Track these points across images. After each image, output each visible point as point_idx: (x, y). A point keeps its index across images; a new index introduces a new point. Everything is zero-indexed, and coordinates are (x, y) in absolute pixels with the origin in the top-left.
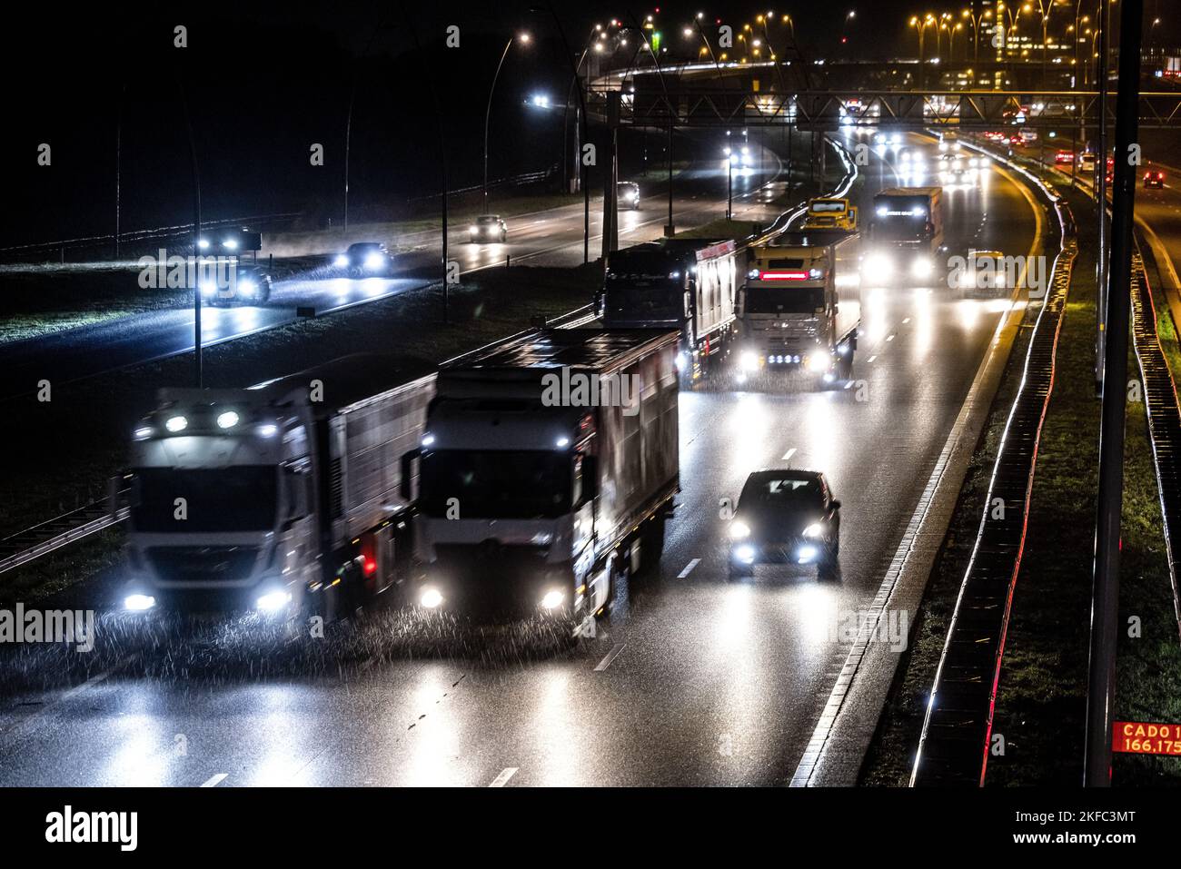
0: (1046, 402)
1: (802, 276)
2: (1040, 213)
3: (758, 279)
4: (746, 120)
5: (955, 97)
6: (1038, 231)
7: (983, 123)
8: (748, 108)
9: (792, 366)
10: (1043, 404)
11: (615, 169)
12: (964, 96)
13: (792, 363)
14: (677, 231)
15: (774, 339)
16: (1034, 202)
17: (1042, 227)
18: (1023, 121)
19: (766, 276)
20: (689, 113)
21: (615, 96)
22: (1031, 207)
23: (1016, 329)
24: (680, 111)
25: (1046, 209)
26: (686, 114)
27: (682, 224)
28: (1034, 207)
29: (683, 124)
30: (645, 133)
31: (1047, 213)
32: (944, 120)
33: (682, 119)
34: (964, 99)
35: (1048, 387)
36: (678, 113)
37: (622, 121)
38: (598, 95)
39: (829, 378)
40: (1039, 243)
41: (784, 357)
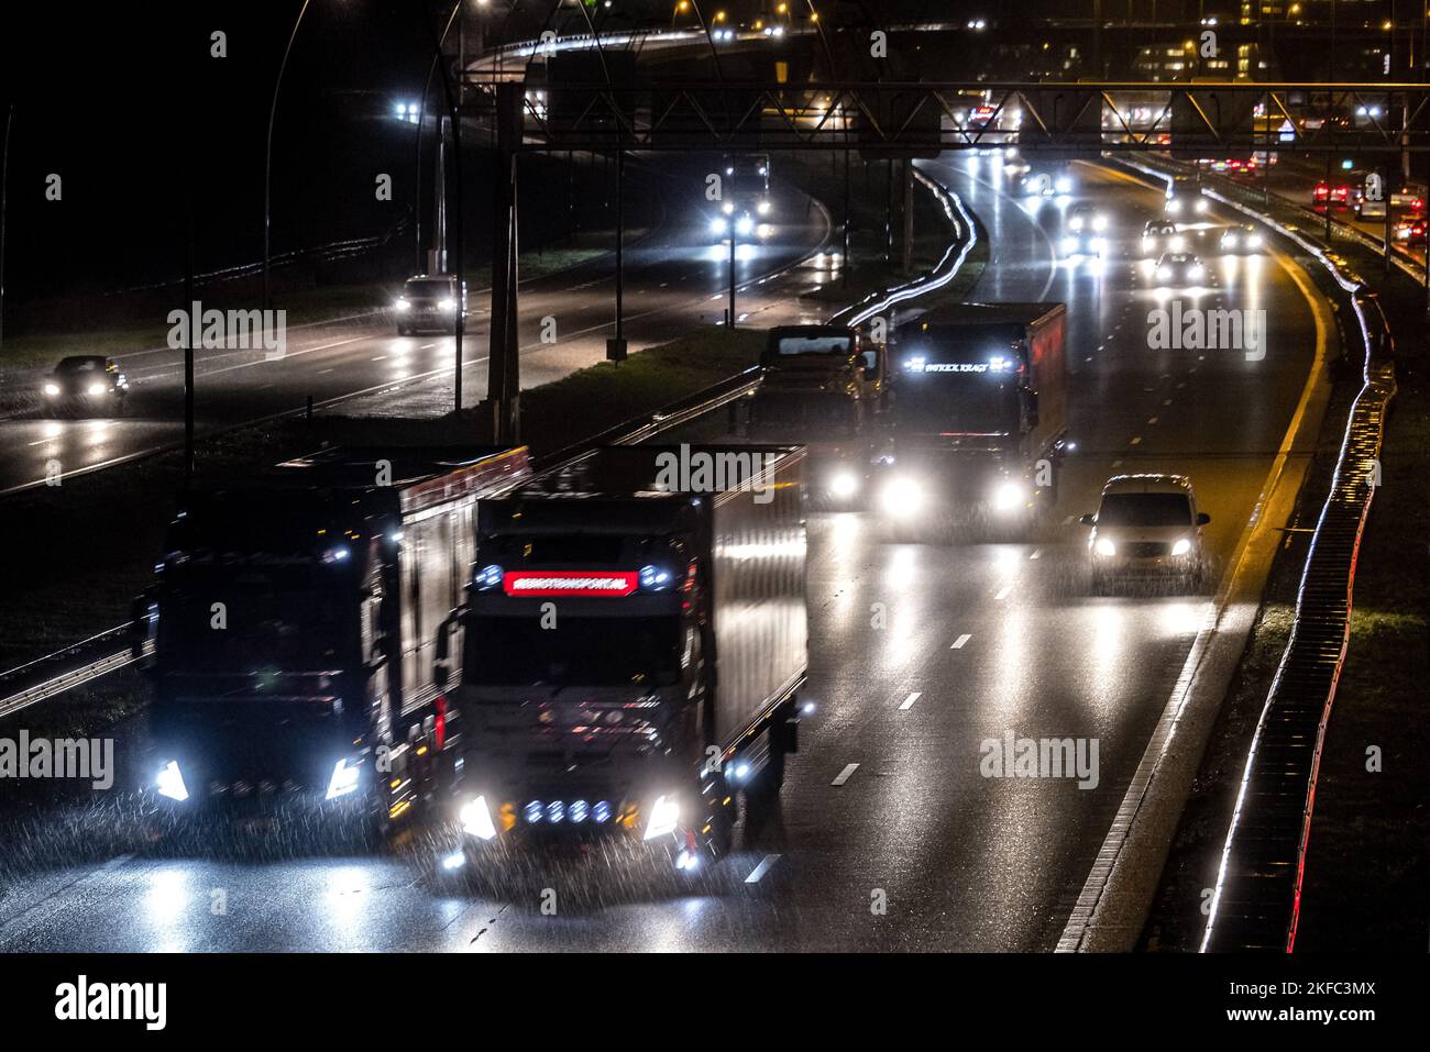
0: (1336, 676)
1: (619, 584)
2: (1324, 316)
3: (498, 590)
4: (763, 137)
5: (1162, 93)
6: (1321, 347)
7: (1216, 143)
8: (767, 115)
9: (591, 832)
10: (1329, 680)
11: (513, 232)
12: (1177, 91)
13: (590, 822)
14: (632, 349)
15: (538, 758)
16: (1312, 294)
17: (1328, 342)
18: (1290, 138)
19: (521, 584)
20: (653, 125)
21: (511, 94)
22: (1307, 303)
23: (1278, 535)
24: (636, 121)
25: (1336, 307)
26: (649, 127)
27: (639, 336)
28: (1313, 302)
29: (643, 146)
30: (570, 161)
31: (1337, 314)
32: (1141, 138)
33: (640, 137)
34: (1178, 99)
35: (1340, 646)
36: (633, 124)
37: (527, 140)
38: (482, 90)
39: (689, 863)
40: (1321, 372)
41: (568, 803)
